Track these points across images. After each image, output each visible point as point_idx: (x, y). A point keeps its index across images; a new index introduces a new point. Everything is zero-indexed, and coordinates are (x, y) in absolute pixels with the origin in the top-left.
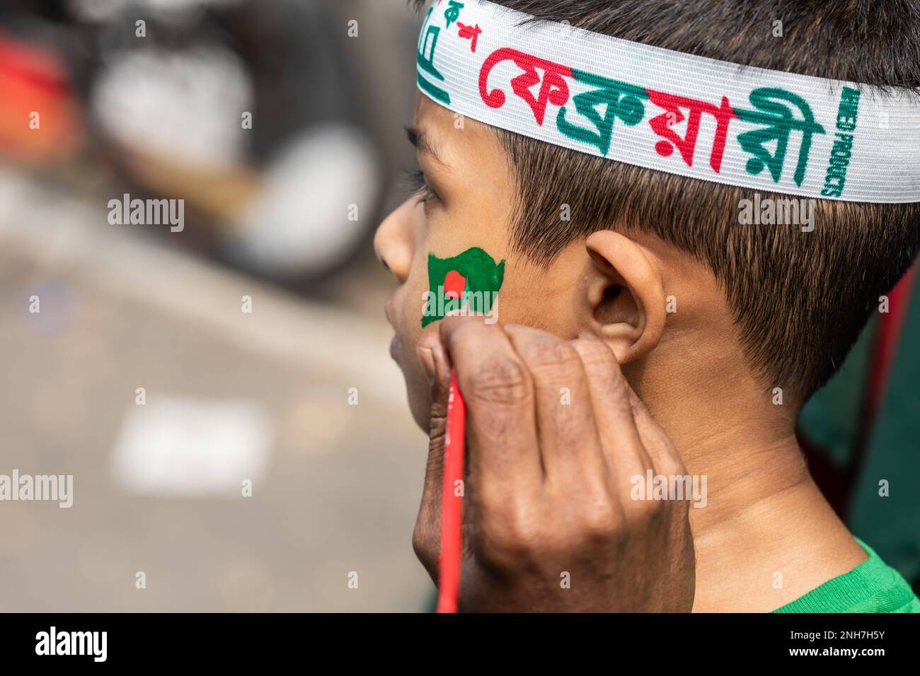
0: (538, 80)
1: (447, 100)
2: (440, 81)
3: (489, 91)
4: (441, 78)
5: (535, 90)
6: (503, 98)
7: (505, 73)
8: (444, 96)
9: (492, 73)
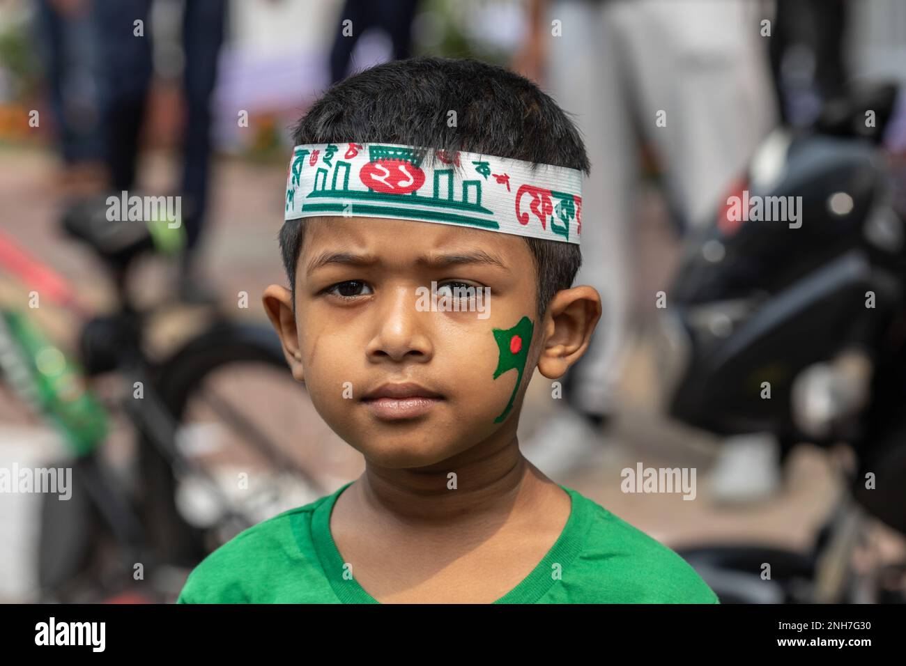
0: (539, 201)
1: (497, 227)
2: (490, 215)
3: (521, 215)
4: (491, 213)
5: (540, 208)
6: (528, 218)
7: (527, 199)
8: (495, 225)
9: (522, 200)
